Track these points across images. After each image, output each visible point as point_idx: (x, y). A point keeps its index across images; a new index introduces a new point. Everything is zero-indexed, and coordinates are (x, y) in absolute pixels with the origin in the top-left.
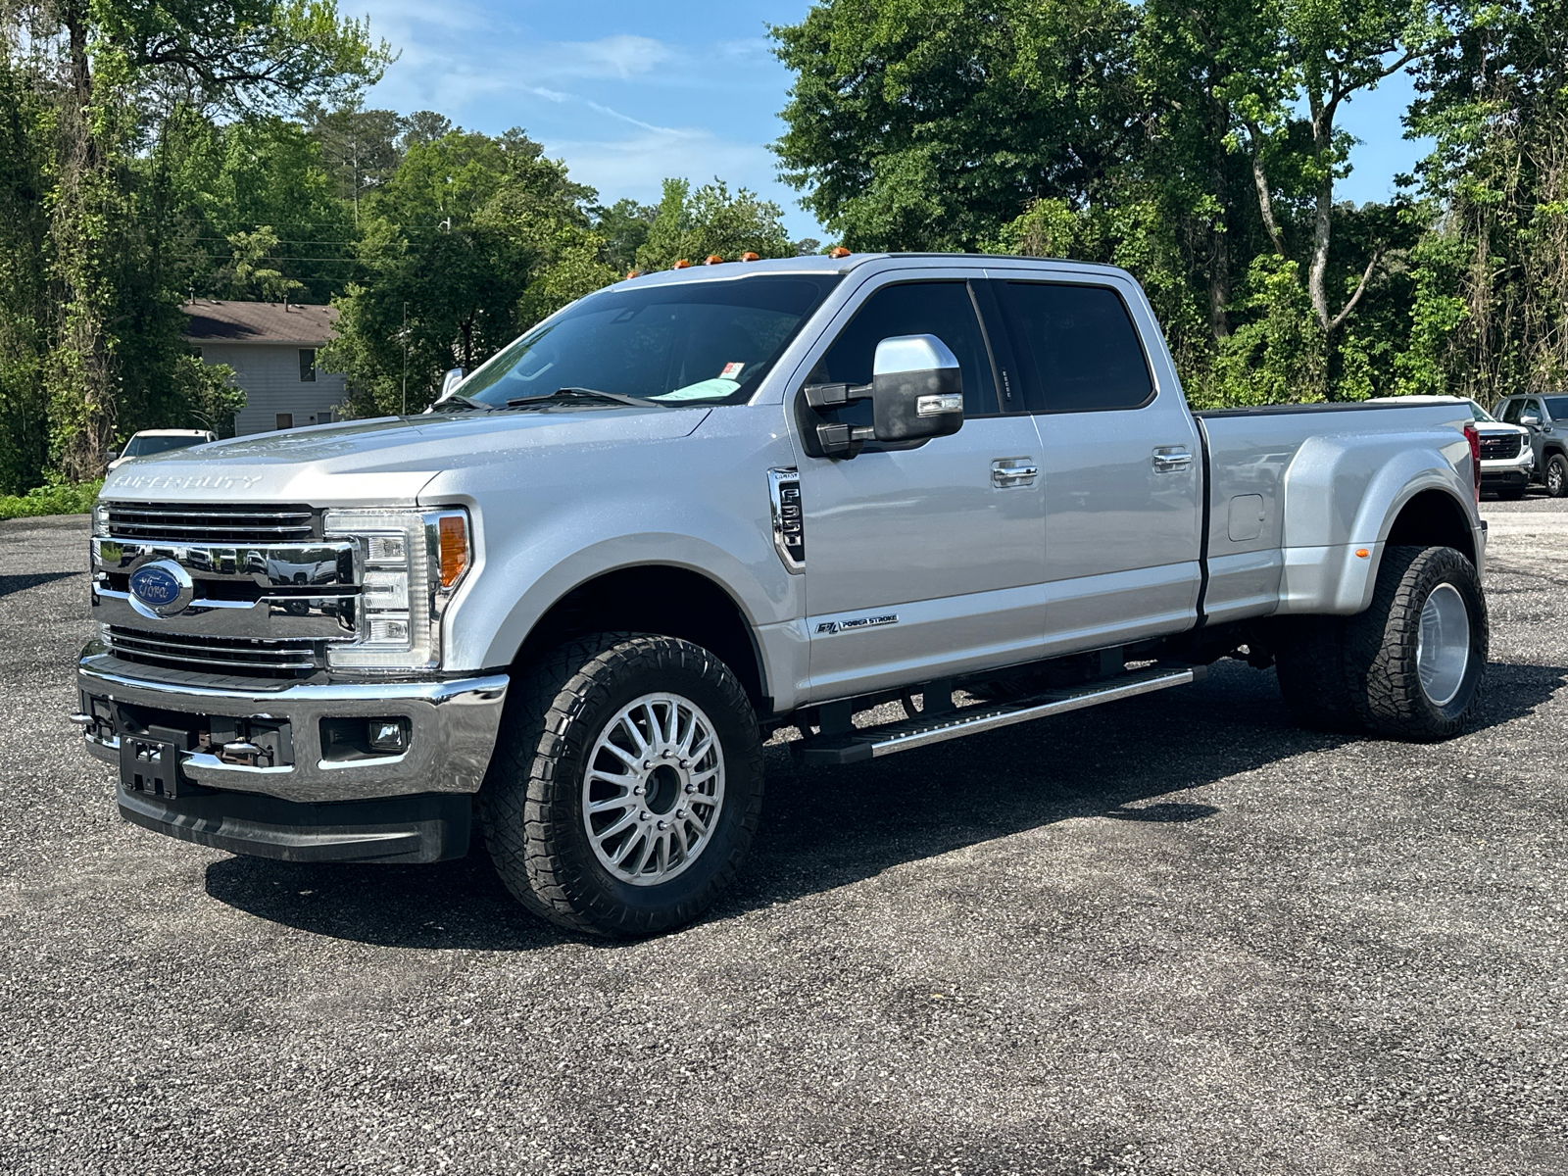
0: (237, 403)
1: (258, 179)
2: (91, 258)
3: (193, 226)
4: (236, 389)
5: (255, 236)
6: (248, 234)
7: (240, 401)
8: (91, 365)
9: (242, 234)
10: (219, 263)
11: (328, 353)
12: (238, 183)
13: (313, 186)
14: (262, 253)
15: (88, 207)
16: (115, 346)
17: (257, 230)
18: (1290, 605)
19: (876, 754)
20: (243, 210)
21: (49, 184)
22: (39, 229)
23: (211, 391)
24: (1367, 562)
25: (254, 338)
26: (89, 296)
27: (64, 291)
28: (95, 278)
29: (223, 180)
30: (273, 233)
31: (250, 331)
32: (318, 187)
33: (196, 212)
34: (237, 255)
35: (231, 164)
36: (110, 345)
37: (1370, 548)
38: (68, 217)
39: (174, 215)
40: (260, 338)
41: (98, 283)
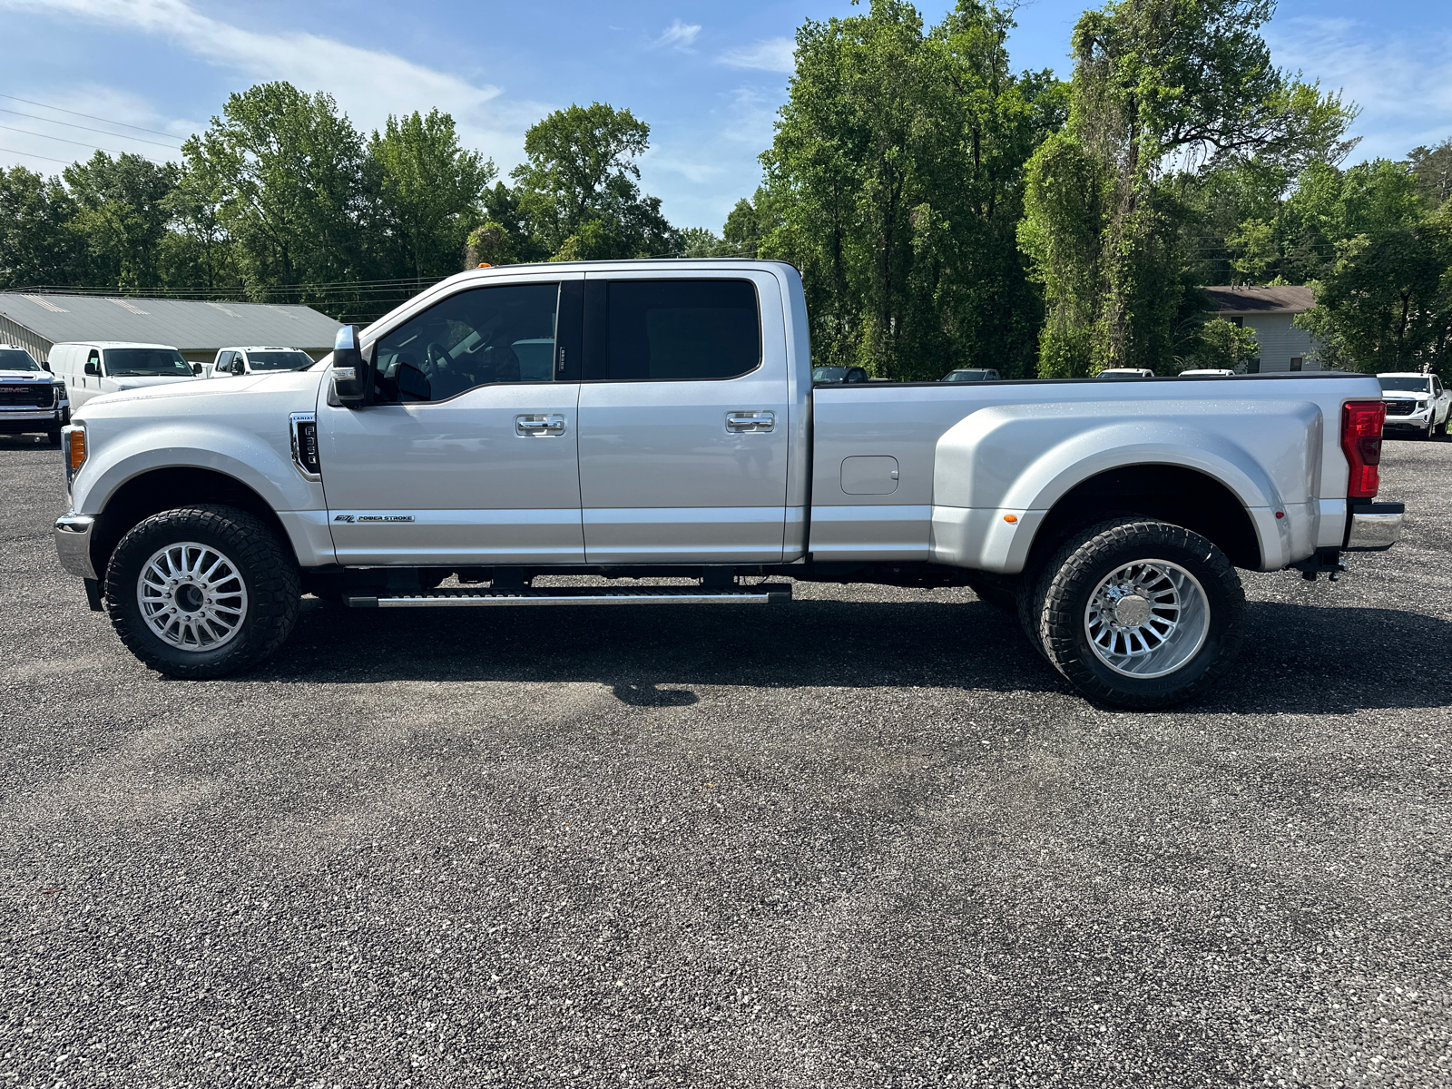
0: (1253, 351)
1: (1364, 203)
2: (1123, 266)
3: (1311, 238)
4: (1255, 343)
5: (1354, 241)
6: (1349, 239)
7: (1256, 349)
8: (1116, 330)
9: (1345, 240)
10: (1326, 260)
11: (1303, 318)
12: (1348, 207)
13: (1407, 203)
14: (1356, 252)
15: (1125, 236)
16: (1131, 318)
17: (1356, 237)
18: (937, 555)
19: (380, 605)
20: (1348, 225)
21: (1104, 224)
22: (1097, 252)
23: (1237, 343)
24: (1014, 527)
25: (1280, 310)
26: (1119, 289)
27: (1105, 286)
28: (1123, 278)
29: (1338, 206)
30: (1367, 238)
31: (1280, 306)
32: (1411, 204)
33: (1314, 229)
34: (1339, 254)
35: (1346, 195)
36: (1127, 318)
37: (1020, 515)
38: (1112, 243)
39: (1299, 232)
40: (1284, 309)
41: (1126, 281)
